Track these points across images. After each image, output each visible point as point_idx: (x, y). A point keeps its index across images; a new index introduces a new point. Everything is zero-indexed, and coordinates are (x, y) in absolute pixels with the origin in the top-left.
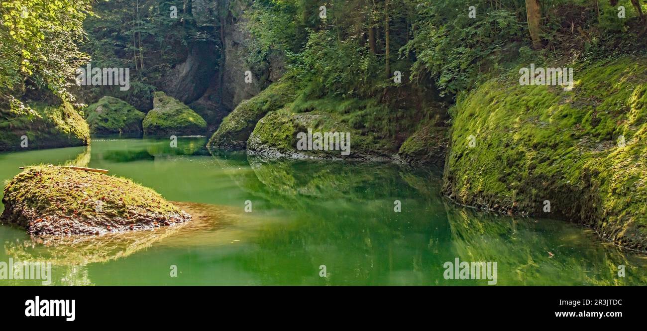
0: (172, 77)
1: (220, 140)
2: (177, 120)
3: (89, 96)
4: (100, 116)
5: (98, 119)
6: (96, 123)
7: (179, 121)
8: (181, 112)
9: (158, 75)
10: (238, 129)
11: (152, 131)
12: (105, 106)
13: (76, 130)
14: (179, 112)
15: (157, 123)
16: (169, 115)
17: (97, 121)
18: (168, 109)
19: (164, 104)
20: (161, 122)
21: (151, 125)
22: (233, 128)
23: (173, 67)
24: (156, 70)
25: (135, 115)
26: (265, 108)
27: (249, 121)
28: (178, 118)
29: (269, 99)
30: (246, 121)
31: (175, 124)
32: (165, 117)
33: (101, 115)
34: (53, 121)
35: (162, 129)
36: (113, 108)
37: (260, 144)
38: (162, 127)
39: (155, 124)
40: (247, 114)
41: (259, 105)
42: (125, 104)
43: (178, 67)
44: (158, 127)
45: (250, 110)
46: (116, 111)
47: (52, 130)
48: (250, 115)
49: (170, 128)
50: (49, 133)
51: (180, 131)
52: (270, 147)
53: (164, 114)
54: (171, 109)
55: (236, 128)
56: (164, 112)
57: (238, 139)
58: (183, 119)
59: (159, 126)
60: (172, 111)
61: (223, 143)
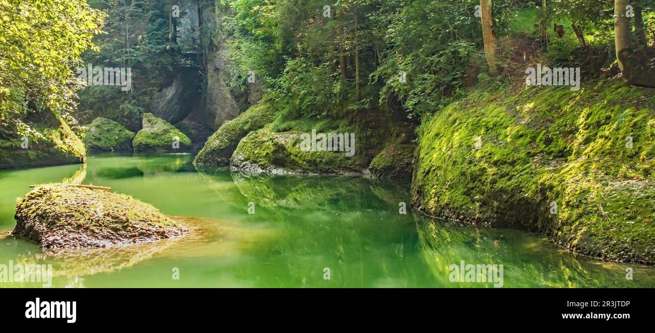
0: (159, 100)
1: (205, 157)
2: (164, 139)
4: (93, 136)
5: (92, 139)
6: (90, 142)
8: (168, 132)
9: (147, 99)
10: (222, 147)
11: (142, 149)
12: (98, 126)
13: (73, 150)
14: (166, 132)
15: (146, 142)
16: (157, 135)
17: (91, 140)
18: (156, 129)
19: (152, 124)
20: (150, 141)
21: (141, 143)
22: (217, 146)
23: (160, 91)
24: (145, 93)
25: (126, 134)
26: (246, 128)
27: (232, 140)
28: (165, 137)
29: (250, 120)
30: (229, 140)
31: (163, 143)
32: (153, 136)
33: (95, 135)
34: (52, 141)
36: (106, 129)
37: (243, 161)
38: (151, 146)
39: (144, 143)
40: (230, 133)
41: (240, 125)
42: (116, 124)
43: (164, 90)
45: (232, 130)
46: (108, 131)
47: (51, 150)
48: (232, 134)
49: (158, 146)
50: (49, 152)
51: (167, 149)
52: (251, 163)
53: (152, 133)
54: (158, 129)
55: (220, 146)
56: (152, 131)
57: (221, 156)
58: (169, 138)
59: (148, 145)
60: (160, 131)
61: (208, 160)
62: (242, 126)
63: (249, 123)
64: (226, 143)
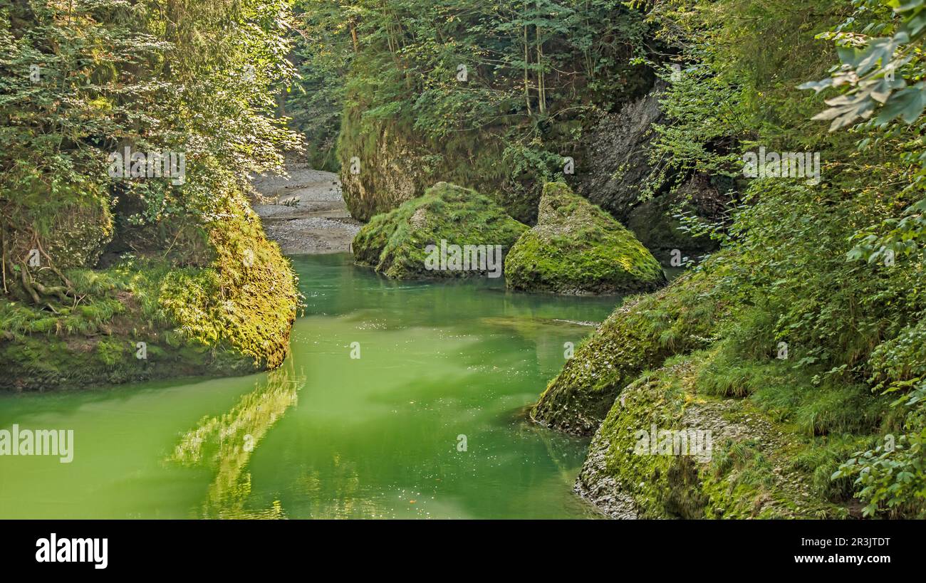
0: (612, 134)
1: (555, 408)
2: (582, 261)
3: (422, 171)
4: (415, 235)
5: (409, 243)
6: (405, 254)
7: (588, 264)
8: (596, 240)
9: (577, 130)
10: (597, 387)
11: (524, 285)
12: (432, 208)
13: (236, 334)
14: (591, 239)
15: (534, 266)
16: (566, 247)
17: (407, 248)
18: (567, 228)
19: (561, 215)
20: (545, 264)
21: (522, 268)
22: (586, 381)
23: (616, 109)
24: (573, 116)
25: (505, 231)
26: (667, 335)
27: (626, 367)
28: (588, 255)
29: (684, 311)
30: (617, 366)
31: (579, 270)
32: (555, 250)
33: (419, 234)
34: (171, 313)
35: (545, 282)
36: (453, 215)
37: (602, 472)
38: (545, 277)
39: (530, 267)
40: (622, 346)
41: (653, 325)
42: (485, 202)
43: (627, 108)
44: (536, 277)
45: (630, 336)
46: (458, 220)
48: (628, 349)
49: (566, 279)
51: (588, 289)
52: (620, 490)
53: (554, 243)
54: (573, 231)
55: (594, 382)
56: (557, 237)
58: (597, 257)
59: (538, 274)
60: (575, 236)
61: (560, 418)
62: (656, 329)
63: (679, 321)
64: (608, 374)
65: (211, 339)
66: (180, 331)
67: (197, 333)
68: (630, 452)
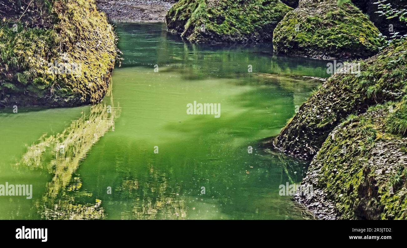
1: (290, 139)
2: (329, 35)
4: (210, 12)
5: (205, 17)
7: (332, 37)
8: (340, 20)
10: (320, 125)
14: (336, 19)
15: (294, 37)
16: (318, 24)
17: (204, 20)
18: (319, 11)
20: (302, 35)
21: (285, 38)
22: (312, 121)
25: (276, 11)
27: (341, 111)
28: (333, 31)
29: (385, 73)
31: (326, 41)
32: (310, 26)
33: (213, 11)
35: (301, 49)
37: (314, 186)
38: (301, 46)
39: (290, 38)
40: (340, 96)
44: (295, 44)
45: (345, 89)
48: (343, 99)
49: (315, 47)
51: (332, 55)
54: (324, 13)
55: (318, 121)
58: (340, 32)
59: (297, 43)
60: (325, 16)
62: (364, 85)
63: (381, 80)
64: (329, 116)
65: (50, 80)
66: (27, 73)
67: (40, 75)
68: (335, 172)
